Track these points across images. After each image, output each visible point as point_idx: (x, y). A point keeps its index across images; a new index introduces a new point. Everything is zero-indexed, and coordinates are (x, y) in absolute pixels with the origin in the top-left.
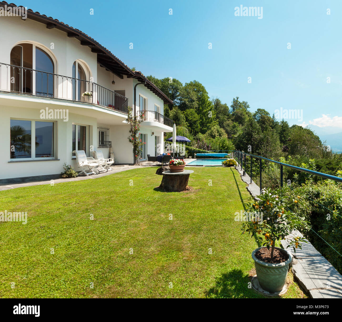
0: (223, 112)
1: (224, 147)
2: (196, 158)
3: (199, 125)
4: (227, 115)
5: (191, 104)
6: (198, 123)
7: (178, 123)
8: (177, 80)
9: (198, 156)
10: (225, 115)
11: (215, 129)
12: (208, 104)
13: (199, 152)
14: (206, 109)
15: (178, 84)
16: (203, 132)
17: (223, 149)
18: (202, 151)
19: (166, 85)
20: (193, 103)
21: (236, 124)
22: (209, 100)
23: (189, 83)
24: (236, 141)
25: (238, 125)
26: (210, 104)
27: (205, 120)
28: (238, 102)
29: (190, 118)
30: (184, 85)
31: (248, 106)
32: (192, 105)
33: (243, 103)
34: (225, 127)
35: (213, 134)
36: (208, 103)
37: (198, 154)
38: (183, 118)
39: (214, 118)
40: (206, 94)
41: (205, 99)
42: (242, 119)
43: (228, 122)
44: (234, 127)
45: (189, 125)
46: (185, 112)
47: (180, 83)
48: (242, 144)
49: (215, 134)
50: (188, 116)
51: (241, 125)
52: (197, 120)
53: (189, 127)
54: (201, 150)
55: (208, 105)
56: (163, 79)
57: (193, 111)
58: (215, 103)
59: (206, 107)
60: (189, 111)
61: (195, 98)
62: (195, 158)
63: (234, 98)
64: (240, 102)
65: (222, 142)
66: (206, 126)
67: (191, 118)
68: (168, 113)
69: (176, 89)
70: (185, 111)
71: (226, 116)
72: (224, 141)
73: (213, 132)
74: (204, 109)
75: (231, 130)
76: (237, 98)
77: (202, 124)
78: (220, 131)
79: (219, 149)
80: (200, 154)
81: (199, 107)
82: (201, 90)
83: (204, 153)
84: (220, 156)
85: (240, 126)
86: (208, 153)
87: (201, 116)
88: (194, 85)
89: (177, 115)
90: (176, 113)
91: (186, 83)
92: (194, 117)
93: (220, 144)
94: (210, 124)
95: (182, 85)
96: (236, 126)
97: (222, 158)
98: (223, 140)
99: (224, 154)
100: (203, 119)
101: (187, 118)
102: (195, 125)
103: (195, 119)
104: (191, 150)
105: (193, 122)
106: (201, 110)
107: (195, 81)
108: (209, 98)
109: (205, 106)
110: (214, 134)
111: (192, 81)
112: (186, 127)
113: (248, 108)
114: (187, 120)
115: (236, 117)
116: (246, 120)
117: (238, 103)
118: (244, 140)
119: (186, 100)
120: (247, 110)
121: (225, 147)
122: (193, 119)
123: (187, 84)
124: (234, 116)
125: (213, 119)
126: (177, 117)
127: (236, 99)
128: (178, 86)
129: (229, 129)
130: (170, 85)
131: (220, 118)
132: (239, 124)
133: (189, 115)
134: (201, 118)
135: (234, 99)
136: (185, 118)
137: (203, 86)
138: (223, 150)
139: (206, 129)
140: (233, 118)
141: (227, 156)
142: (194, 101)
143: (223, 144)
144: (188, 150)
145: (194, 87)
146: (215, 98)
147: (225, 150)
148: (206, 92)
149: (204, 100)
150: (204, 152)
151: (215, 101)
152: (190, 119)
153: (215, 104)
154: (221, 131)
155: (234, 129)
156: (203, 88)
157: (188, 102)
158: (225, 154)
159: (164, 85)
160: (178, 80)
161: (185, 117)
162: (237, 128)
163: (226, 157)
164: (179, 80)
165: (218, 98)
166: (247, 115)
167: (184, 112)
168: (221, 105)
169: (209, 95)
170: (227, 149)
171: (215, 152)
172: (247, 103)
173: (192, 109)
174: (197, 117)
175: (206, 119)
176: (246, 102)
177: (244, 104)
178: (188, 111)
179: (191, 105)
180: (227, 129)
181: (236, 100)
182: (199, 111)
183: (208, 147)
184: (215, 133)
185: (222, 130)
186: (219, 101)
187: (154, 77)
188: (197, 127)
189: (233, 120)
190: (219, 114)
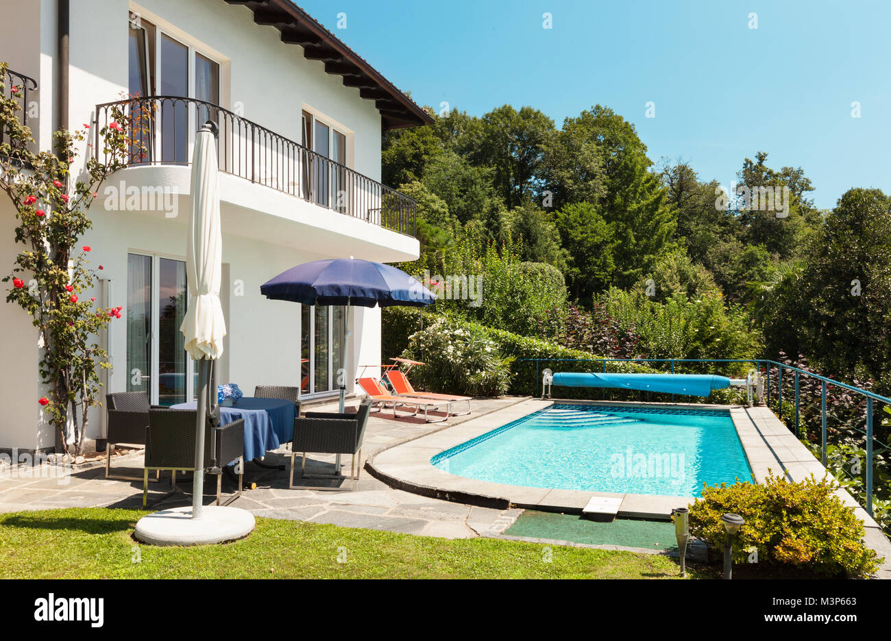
0: (706, 213)
1: (710, 340)
2: (553, 397)
3: (610, 260)
4: (719, 223)
5: (582, 186)
6: (608, 251)
7: (530, 251)
8: (535, 111)
9: (560, 383)
10: (711, 221)
11: (669, 267)
12: (648, 181)
13: (569, 364)
14: (639, 203)
15: (540, 122)
16: (626, 284)
17: (705, 346)
18: (584, 361)
19: (498, 131)
20: (590, 183)
21: (759, 251)
22: (649, 170)
23: (577, 117)
24: (767, 312)
25: (766, 253)
26: (651, 182)
27: (634, 241)
28: (762, 171)
29: (577, 235)
30: (559, 127)
31: (807, 185)
32: (587, 190)
33: (786, 174)
34: (714, 263)
35: (663, 289)
36: (644, 179)
37: (562, 378)
38: (552, 236)
39: (669, 232)
40: (638, 151)
41: (635, 165)
42: (783, 232)
43: (724, 246)
44: (750, 261)
45: (572, 258)
46: (558, 213)
47: (546, 120)
48: (808, 326)
49: (672, 287)
50: (572, 228)
51: (777, 256)
52: (605, 243)
53: (575, 266)
54: (580, 355)
55: (647, 185)
56: (491, 111)
57: (589, 210)
58: (675, 181)
59: (638, 195)
60: (574, 210)
61: (596, 165)
62: (546, 398)
63: (746, 160)
64: (770, 173)
65: (699, 315)
66: (639, 261)
67: (582, 233)
68: (496, 218)
69: (531, 142)
70: (561, 211)
71: (717, 227)
72: (709, 311)
73: (664, 282)
74: (631, 203)
75: (736, 275)
76: (761, 158)
77: (623, 256)
78: (691, 274)
79: (685, 346)
80: (569, 378)
81: (611, 197)
82: (620, 135)
83: (593, 371)
84: (684, 390)
85: (771, 258)
86: (614, 369)
87: (618, 226)
88: (595, 123)
89: (526, 224)
90: (526, 217)
91: (566, 120)
92: (594, 232)
93: (686, 327)
94: (654, 254)
95: (551, 127)
96: (759, 257)
97: (694, 399)
98: (702, 309)
99: (707, 381)
100: (625, 239)
101: (569, 234)
102: (598, 258)
103: (598, 239)
104: (529, 353)
105: (589, 249)
106: (619, 206)
107: (598, 107)
108: (650, 163)
109: (635, 192)
110: (667, 287)
111: (589, 110)
112: (559, 266)
113: (804, 193)
114: (566, 242)
115: (758, 226)
116: (798, 237)
117: (765, 174)
118: (819, 305)
119: (565, 174)
120: (803, 199)
121: (713, 337)
122: (587, 237)
123: (571, 121)
124: (749, 226)
125: (664, 236)
126: (526, 229)
127: (755, 162)
128: (540, 129)
129: (728, 271)
130: (512, 131)
131: (692, 233)
132: (769, 251)
133: (574, 224)
134: (618, 235)
135: (748, 162)
136: (558, 237)
137: (627, 123)
138: (704, 350)
139: (638, 272)
140: (745, 233)
141: (727, 391)
142: (593, 176)
143: (704, 323)
144: (516, 353)
145: (595, 129)
146: (673, 165)
147: (711, 350)
148: (637, 143)
149: (632, 170)
150: (596, 367)
151: (672, 175)
152: (576, 237)
153: (672, 185)
154: (695, 277)
155: (750, 271)
156: (628, 130)
157: (570, 181)
158: (713, 381)
159: (492, 132)
160: (538, 112)
161: (557, 230)
162: (762, 267)
163: (722, 396)
164: (541, 111)
165: (683, 163)
166: (802, 218)
167: (556, 217)
168: (695, 186)
169: (648, 155)
170: (723, 346)
171: (657, 366)
172: (800, 172)
173: (584, 204)
174: (604, 229)
175: (638, 239)
176: (796, 169)
177: (788, 178)
178: (572, 211)
179: (581, 190)
180: (719, 272)
181: (755, 165)
182: (611, 210)
183: (622, 337)
184: (668, 283)
185: (703, 274)
186: (690, 172)
187: (465, 112)
188: (604, 266)
189: (744, 240)
190: (688, 220)
